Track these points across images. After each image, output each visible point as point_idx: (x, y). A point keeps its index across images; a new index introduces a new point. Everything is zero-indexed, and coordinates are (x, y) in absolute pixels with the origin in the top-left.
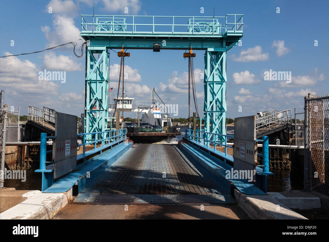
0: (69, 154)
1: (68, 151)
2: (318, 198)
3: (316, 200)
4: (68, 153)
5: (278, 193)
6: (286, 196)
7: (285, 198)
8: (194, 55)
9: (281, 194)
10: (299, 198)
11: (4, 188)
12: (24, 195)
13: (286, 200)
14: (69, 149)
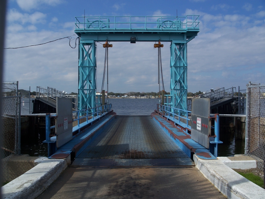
0: (67, 128)
1: (66, 126)
2: (255, 161)
3: (253, 162)
4: (66, 127)
5: (226, 157)
6: (232, 160)
7: (231, 161)
8: (162, 46)
9: (228, 158)
10: (241, 161)
11: (21, 154)
12: (35, 161)
13: (231, 163)
14: (66, 124)
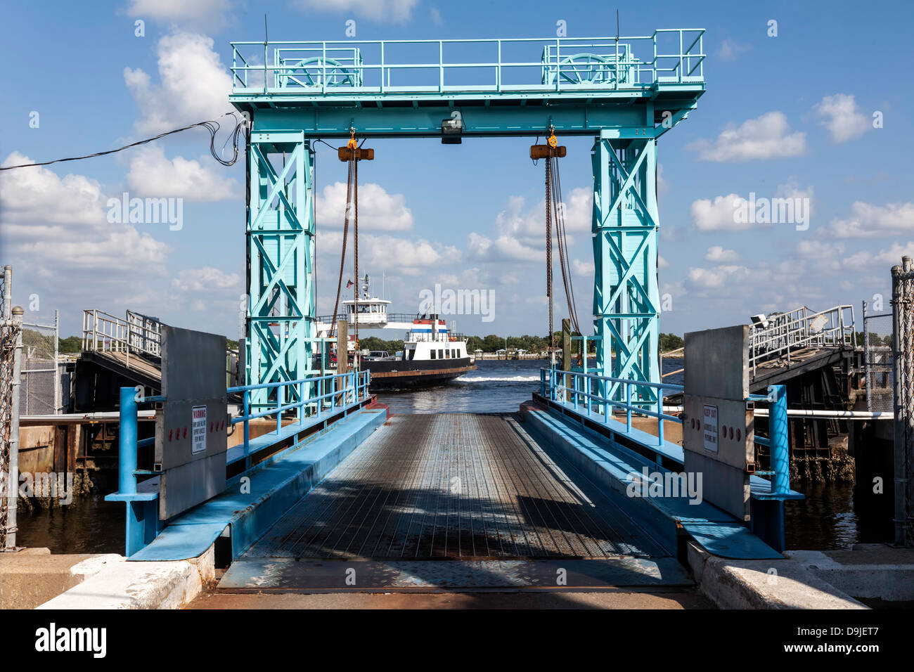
0: (204, 447)
1: (201, 438)
4: (199, 444)
5: (818, 553)
6: (842, 563)
7: (838, 566)
8: (560, 152)
9: (828, 555)
10: (883, 568)
11: (18, 549)
12: (75, 570)
13: (841, 572)
14: (201, 431)
